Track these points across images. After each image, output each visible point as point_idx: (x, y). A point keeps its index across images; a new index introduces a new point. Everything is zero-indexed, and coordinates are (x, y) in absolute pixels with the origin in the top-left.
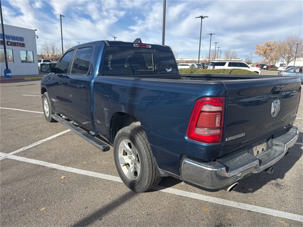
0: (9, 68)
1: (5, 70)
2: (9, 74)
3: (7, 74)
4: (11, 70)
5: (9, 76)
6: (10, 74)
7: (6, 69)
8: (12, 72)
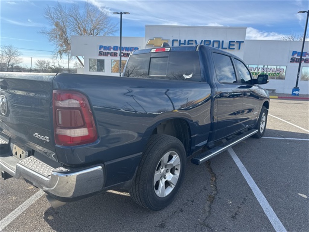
0: (298, 87)
1: (294, 88)
2: (296, 92)
3: (294, 92)
4: (299, 88)
5: (295, 94)
6: (298, 92)
7: (295, 86)
8: (300, 91)
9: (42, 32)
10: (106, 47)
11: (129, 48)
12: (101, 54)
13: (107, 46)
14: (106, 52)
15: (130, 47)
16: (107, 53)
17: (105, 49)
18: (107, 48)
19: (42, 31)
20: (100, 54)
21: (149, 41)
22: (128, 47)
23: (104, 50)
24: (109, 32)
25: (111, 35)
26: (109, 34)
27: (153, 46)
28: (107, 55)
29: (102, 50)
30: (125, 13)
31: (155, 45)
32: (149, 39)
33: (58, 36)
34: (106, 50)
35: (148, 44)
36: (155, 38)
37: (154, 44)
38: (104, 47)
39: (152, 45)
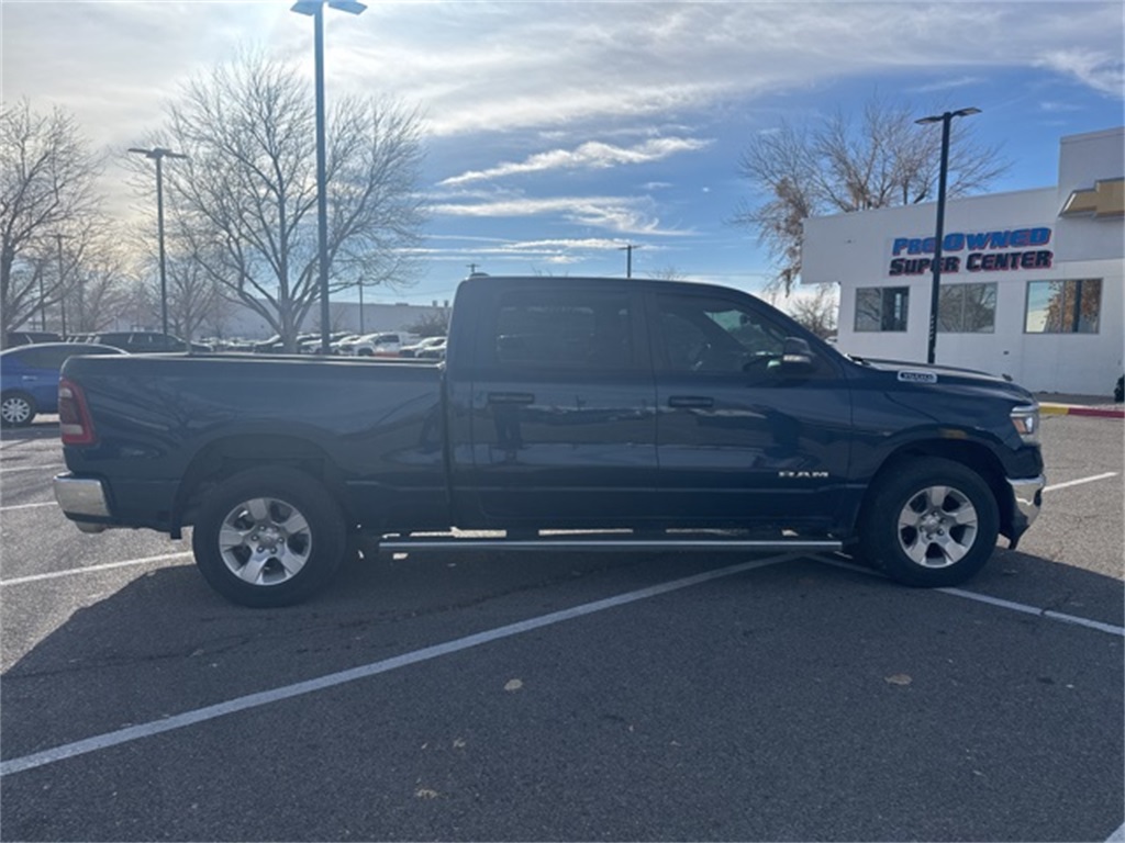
9: (735, 219)
10: (918, 241)
11: (1007, 233)
12: (897, 268)
13: (922, 238)
14: (915, 261)
15: (1012, 230)
16: (921, 261)
17: (913, 249)
18: (920, 246)
19: (737, 216)
20: (895, 270)
21: (1074, 196)
22: (1003, 231)
23: (909, 253)
24: (969, 180)
25: (974, 192)
26: (967, 189)
27: (1090, 216)
28: (920, 271)
29: (904, 254)
30: (961, 113)
31: (1100, 210)
32: (1075, 192)
33: (783, 225)
34: (918, 252)
35: (1067, 212)
36: (1101, 181)
37: (1094, 209)
38: (912, 241)
39: (1089, 213)
